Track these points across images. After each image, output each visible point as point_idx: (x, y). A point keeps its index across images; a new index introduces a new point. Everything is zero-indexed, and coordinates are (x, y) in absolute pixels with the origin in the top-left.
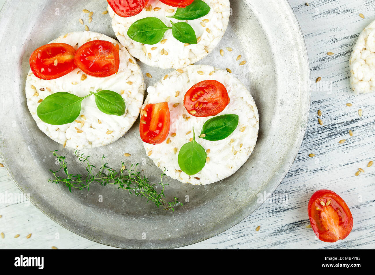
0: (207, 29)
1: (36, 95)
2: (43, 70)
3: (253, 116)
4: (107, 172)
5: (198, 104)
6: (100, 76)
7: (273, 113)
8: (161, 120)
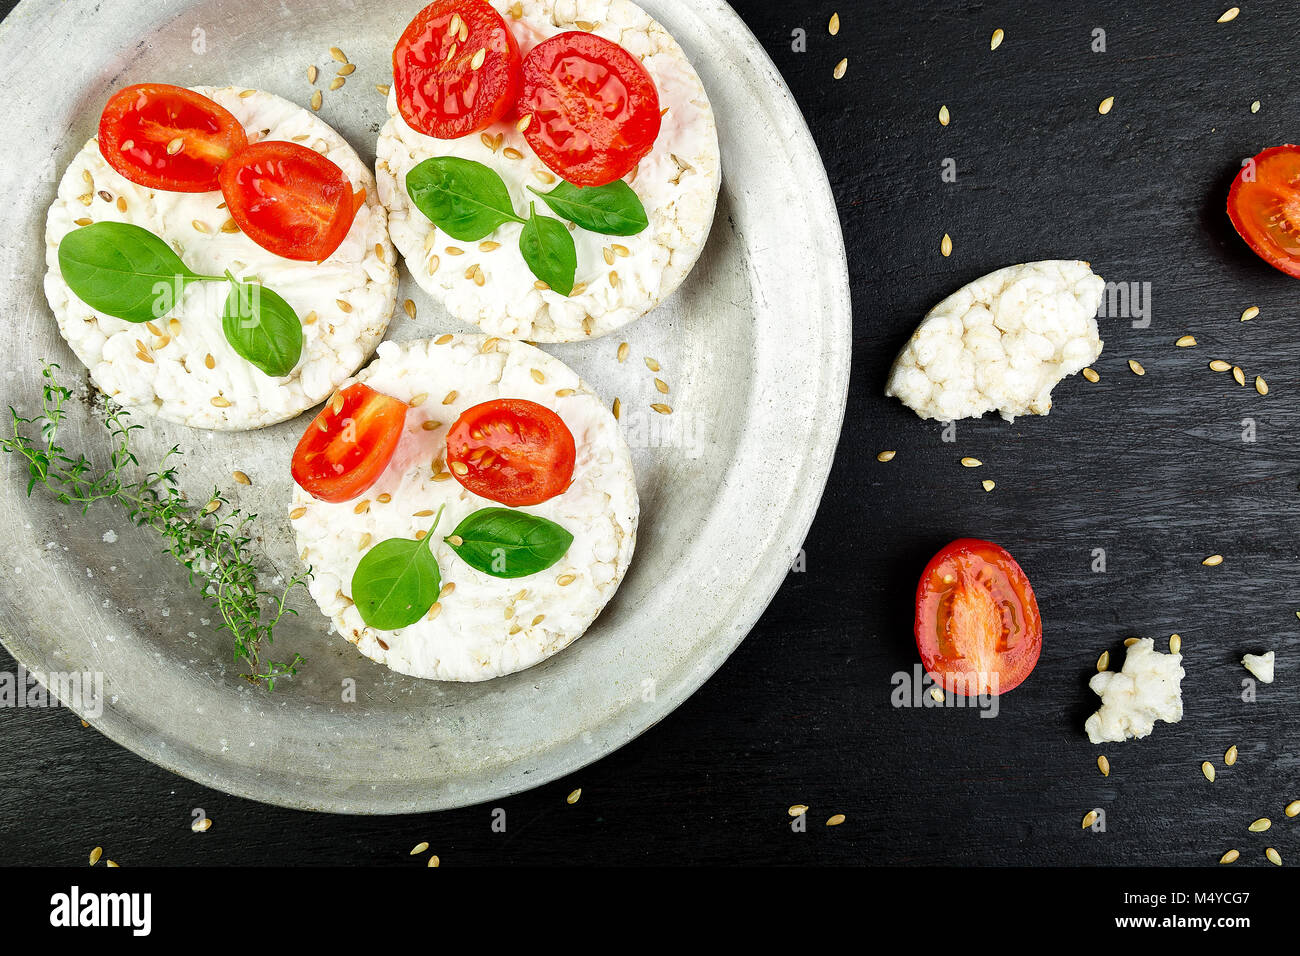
0: (613, 274)
1: (84, 201)
2: (129, 145)
3: (611, 559)
4: (164, 493)
5: (483, 452)
6: (269, 246)
7: (665, 577)
8: (367, 443)
